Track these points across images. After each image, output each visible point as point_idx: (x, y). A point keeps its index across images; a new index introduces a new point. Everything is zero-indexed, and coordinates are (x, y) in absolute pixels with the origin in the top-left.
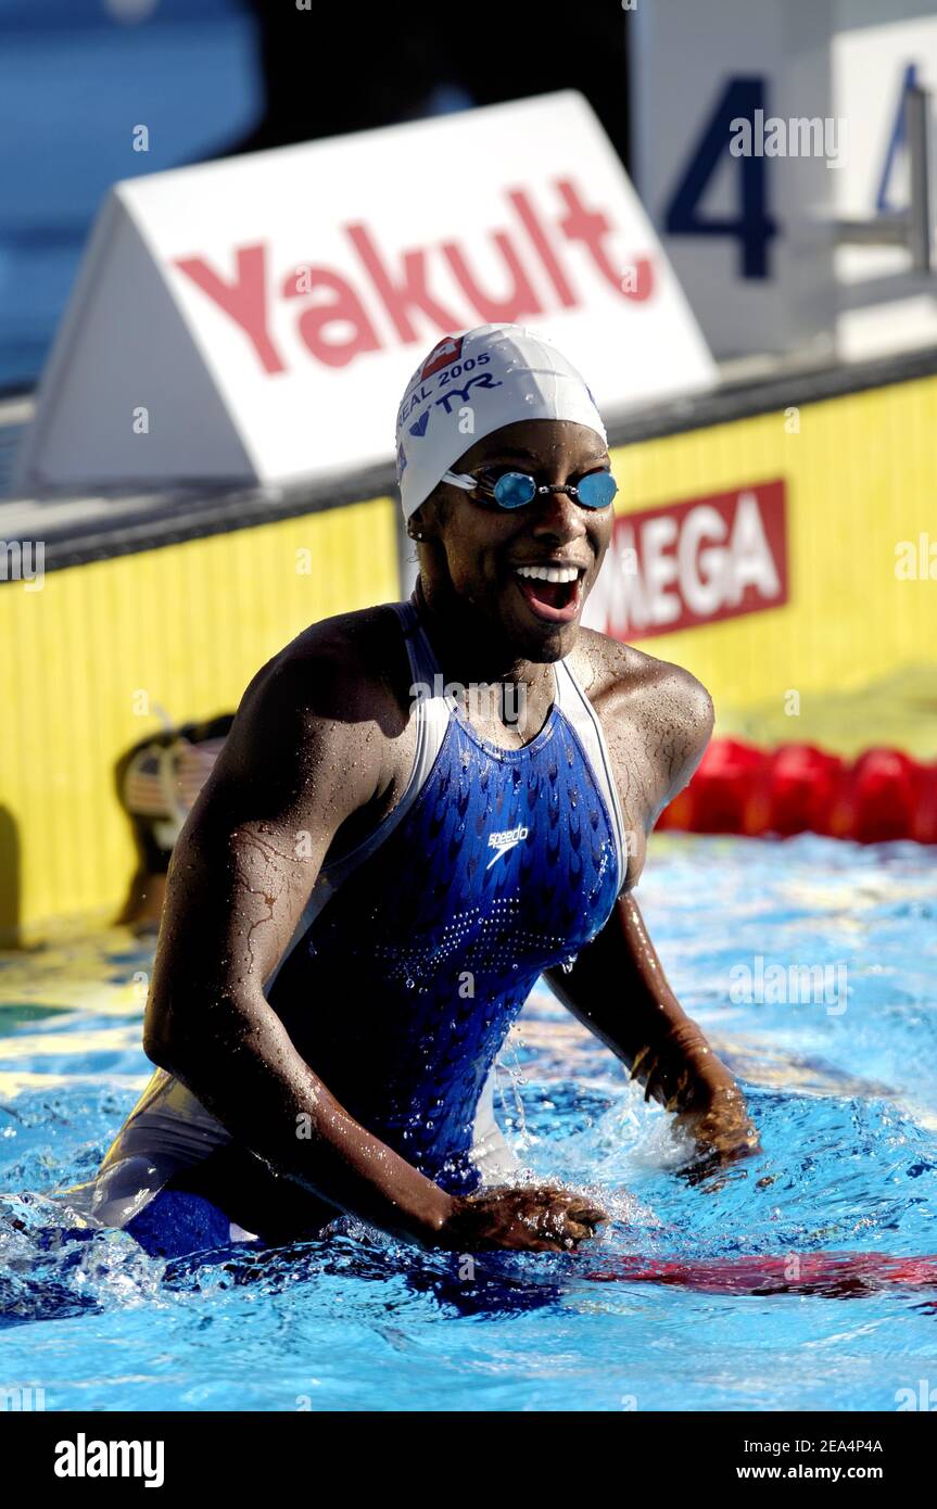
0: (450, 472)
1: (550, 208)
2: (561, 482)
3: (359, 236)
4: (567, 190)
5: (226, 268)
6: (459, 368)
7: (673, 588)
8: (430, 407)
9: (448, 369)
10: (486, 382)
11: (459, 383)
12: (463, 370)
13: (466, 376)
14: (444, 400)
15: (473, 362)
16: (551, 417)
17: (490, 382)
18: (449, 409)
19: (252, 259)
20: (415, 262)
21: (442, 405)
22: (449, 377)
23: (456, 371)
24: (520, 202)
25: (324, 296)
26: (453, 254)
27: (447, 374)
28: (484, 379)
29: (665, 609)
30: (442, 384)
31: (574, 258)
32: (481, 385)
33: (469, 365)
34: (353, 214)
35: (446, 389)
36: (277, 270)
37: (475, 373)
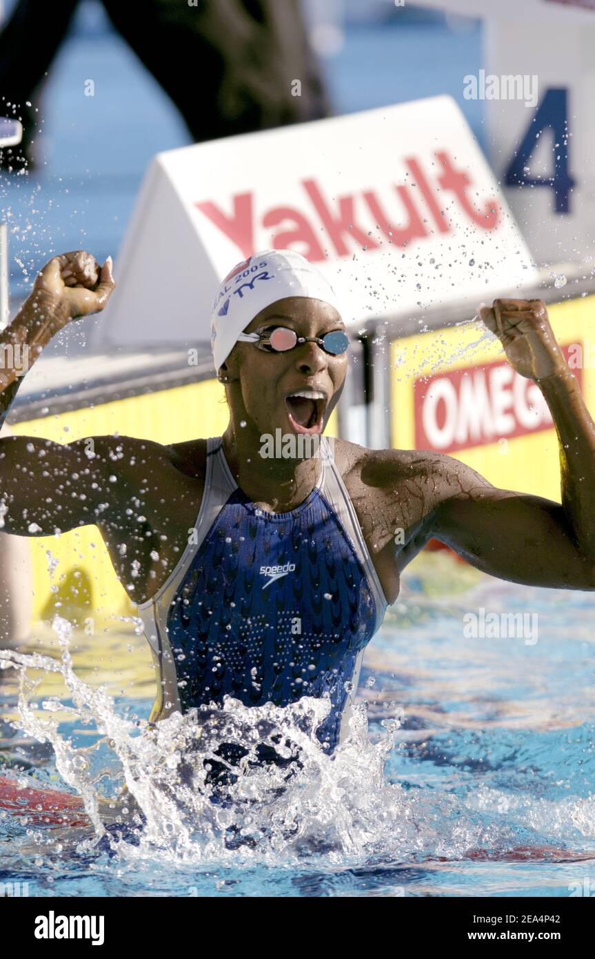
0: (243, 334)
1: (432, 170)
2: (313, 335)
3: (311, 188)
4: (443, 158)
5: (227, 208)
6: (248, 272)
7: (510, 411)
8: (230, 296)
9: (241, 273)
10: (265, 276)
11: (248, 280)
12: (250, 272)
13: (252, 275)
14: (239, 291)
15: (257, 268)
16: (305, 296)
17: (267, 276)
18: (241, 295)
19: (243, 202)
20: (347, 204)
21: (237, 294)
22: (242, 277)
23: (246, 274)
24: (413, 166)
25: (288, 225)
26: (371, 199)
27: (240, 276)
28: (263, 275)
29: (505, 424)
30: (238, 281)
31: (447, 200)
32: (262, 278)
33: (254, 269)
34: (307, 174)
35: (240, 284)
36: (260, 208)
37: (258, 272)
